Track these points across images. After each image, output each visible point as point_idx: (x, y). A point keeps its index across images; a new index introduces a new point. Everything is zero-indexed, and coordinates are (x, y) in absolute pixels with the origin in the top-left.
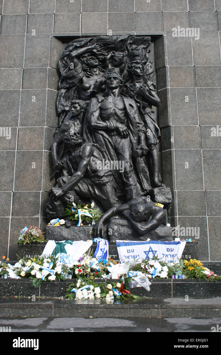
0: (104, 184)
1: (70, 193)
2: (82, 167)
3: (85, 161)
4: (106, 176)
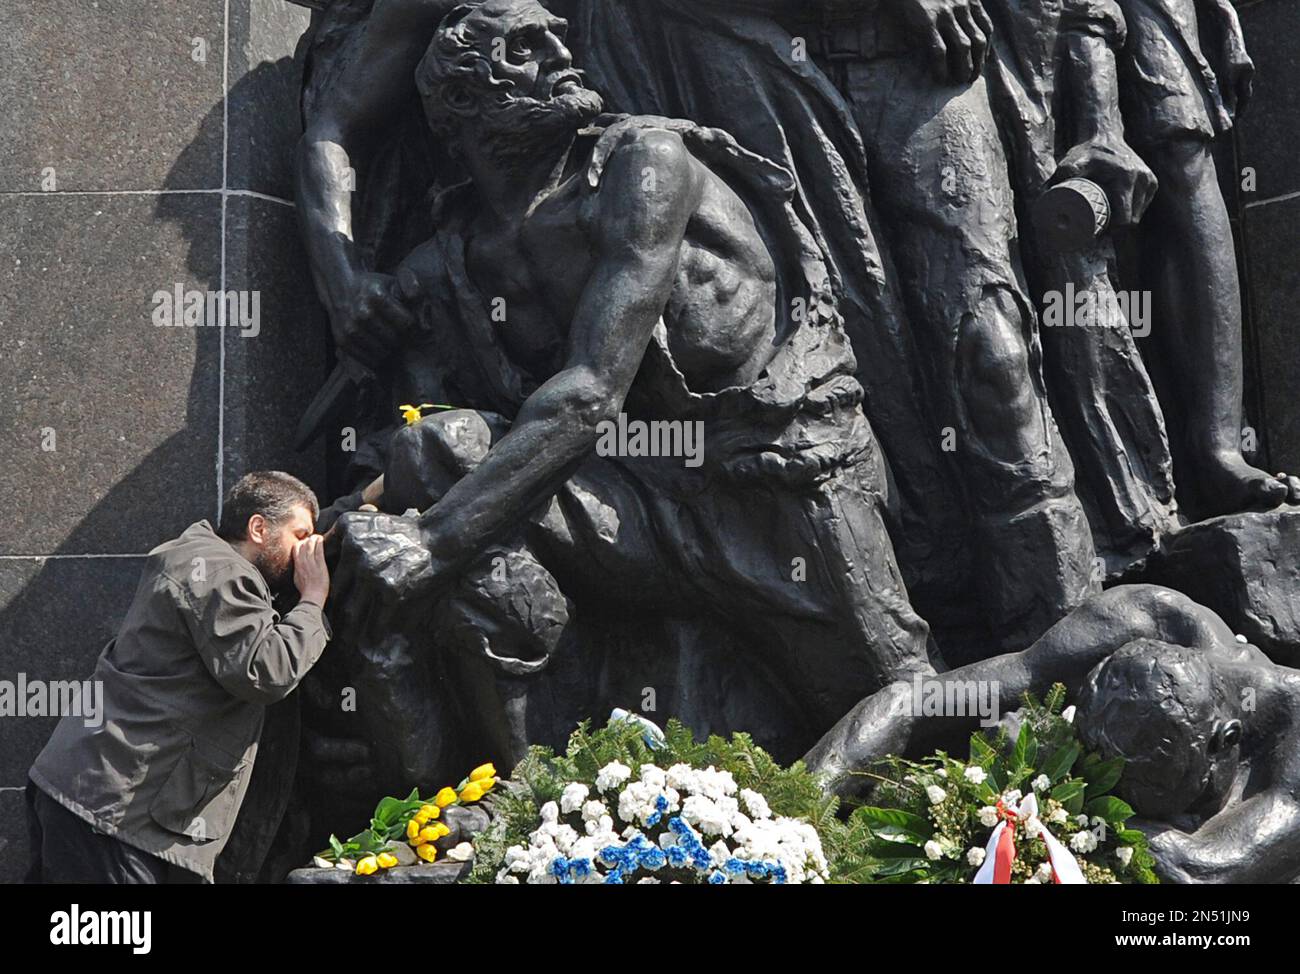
2: (614, 326)
3: (638, 278)
4: (820, 406)
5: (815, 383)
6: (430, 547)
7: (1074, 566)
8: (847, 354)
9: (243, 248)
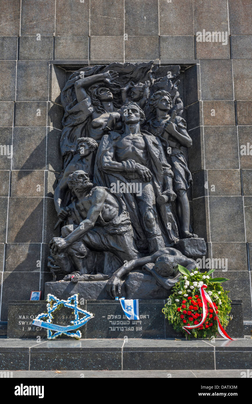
0: (121, 234)
1: (77, 244)
2: (92, 214)
3: (96, 207)
4: (123, 224)
5: (123, 221)
6: (66, 242)
7: (160, 245)
8: (129, 218)
9: (47, 204)
